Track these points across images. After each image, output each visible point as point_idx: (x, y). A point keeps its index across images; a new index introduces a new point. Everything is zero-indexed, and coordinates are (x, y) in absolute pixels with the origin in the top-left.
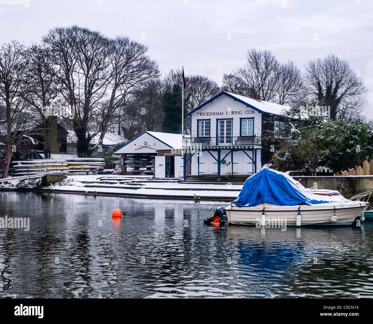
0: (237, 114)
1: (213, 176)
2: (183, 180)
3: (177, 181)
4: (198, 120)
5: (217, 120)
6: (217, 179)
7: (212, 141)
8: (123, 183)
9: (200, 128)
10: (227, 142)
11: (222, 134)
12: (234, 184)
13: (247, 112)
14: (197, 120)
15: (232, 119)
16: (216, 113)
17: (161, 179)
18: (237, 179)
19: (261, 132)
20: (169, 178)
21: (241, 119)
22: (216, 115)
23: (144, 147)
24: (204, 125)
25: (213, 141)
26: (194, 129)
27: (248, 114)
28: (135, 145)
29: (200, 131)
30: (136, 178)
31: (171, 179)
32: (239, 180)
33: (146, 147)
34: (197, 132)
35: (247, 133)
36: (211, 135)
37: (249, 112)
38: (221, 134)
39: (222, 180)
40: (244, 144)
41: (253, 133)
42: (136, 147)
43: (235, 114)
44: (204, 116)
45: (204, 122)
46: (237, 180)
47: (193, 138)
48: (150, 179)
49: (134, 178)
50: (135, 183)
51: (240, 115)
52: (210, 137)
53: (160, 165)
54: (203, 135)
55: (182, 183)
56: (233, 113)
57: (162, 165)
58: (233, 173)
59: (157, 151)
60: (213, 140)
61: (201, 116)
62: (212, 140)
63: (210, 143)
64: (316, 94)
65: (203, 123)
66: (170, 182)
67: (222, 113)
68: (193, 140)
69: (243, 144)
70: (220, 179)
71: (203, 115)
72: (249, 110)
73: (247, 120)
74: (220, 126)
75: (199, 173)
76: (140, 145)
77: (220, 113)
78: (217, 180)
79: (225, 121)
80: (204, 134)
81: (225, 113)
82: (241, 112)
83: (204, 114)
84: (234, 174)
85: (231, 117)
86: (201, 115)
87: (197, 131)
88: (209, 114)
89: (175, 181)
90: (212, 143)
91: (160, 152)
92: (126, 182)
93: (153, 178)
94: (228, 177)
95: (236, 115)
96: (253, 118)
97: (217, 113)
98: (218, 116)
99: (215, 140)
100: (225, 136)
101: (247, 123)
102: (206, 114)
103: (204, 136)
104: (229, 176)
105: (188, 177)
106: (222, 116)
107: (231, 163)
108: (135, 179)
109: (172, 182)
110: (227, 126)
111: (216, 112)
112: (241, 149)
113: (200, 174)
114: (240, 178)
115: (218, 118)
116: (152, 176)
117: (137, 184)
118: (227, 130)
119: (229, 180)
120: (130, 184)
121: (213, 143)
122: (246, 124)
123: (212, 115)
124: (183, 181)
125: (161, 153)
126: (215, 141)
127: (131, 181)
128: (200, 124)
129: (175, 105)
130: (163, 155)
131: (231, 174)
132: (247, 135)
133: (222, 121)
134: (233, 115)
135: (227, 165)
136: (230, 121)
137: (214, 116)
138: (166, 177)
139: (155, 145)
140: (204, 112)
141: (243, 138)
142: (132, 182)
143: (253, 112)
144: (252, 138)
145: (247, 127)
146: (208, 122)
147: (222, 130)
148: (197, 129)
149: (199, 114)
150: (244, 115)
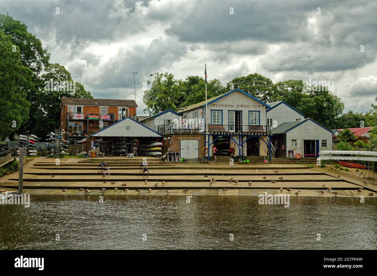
0: (246, 107)
5: (229, 111)
9: (213, 117)
13: (254, 106)
14: (211, 110)
15: (242, 111)
16: (227, 105)
21: (249, 111)
27: (254, 108)
29: (213, 120)
34: (210, 120)
36: (223, 123)
41: (260, 124)
43: (244, 107)
44: (217, 107)
51: (248, 108)
54: (215, 123)
56: (242, 107)
65: (215, 113)
67: (233, 106)
72: (256, 105)
73: (254, 112)
77: (231, 105)
81: (235, 106)
82: (249, 106)
96: (259, 111)
97: (229, 105)
101: (253, 115)
102: (219, 105)
106: (233, 108)
115: (229, 109)
123: (224, 106)
128: (213, 114)
132: (254, 124)
133: (232, 112)
137: (226, 108)
143: (259, 107)
144: (259, 127)
149: (213, 106)
150: (251, 108)
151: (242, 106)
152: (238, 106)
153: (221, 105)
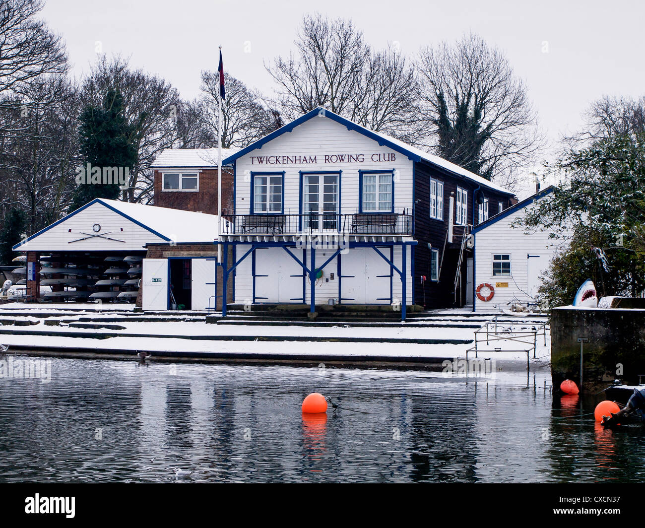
0: (353, 160)
1: (294, 307)
2: (221, 315)
3: (204, 318)
4: (253, 174)
5: (302, 174)
6: (308, 314)
7: (287, 224)
8: (57, 323)
9: (258, 192)
10: (327, 225)
11: (313, 207)
12: (352, 326)
13: (376, 158)
14: (251, 173)
15: (340, 172)
16: (298, 158)
17: (159, 314)
18: (355, 314)
19: (412, 204)
20: (177, 311)
21: (361, 173)
22: (298, 162)
23: (94, 236)
24: (268, 185)
25: (291, 224)
26: (243, 196)
27: (378, 163)
28: (70, 231)
29: (258, 201)
30: (87, 310)
31: (185, 314)
32: (362, 316)
33: (98, 236)
34: (249, 203)
35: (377, 206)
36: (285, 210)
37: (382, 156)
38: (311, 209)
39: (319, 315)
40: (369, 232)
41: (393, 208)
42: (71, 237)
43: (346, 160)
44: (269, 165)
45: (268, 177)
46: (357, 316)
47: (241, 217)
48: (128, 313)
49: (81, 310)
50: (91, 323)
51: (358, 163)
52: (283, 215)
53: (155, 280)
54: (264, 208)
55: (219, 324)
56: (342, 160)
57: (159, 280)
58: (340, 299)
59: (146, 247)
60: (291, 221)
61: (261, 165)
62: (287, 221)
63: (284, 228)
64: (435, 122)
65: (264, 181)
66: (183, 320)
67: (313, 158)
68: (240, 221)
69: (366, 232)
70: (315, 314)
71: (265, 162)
72: (381, 153)
73: (377, 175)
74: (307, 189)
75: (254, 298)
76: (83, 232)
77: (308, 158)
78: (306, 315)
79: (321, 178)
80: (268, 206)
82: (361, 158)
83: (268, 161)
84: (343, 302)
85: (338, 169)
86: (261, 162)
87: (249, 199)
88: (281, 159)
89: (194, 317)
90: (288, 228)
91: (153, 248)
92: (65, 321)
93: (135, 310)
94: (332, 309)
95: (349, 164)
96: (391, 172)
97: (302, 158)
98: (305, 164)
99: (295, 221)
100: (321, 211)
101: (376, 183)
102: (273, 160)
103: (268, 211)
104: (335, 306)
105: (230, 307)
106: (314, 164)
107: (336, 277)
108: (83, 312)
109: (190, 320)
110: (327, 189)
111: (298, 155)
112: (370, 244)
113: (257, 301)
114: (362, 311)
115: (303, 170)
116: (131, 307)
117: (100, 327)
118: (326, 198)
119: (336, 316)
120: (79, 326)
121: (291, 228)
122: (374, 186)
123: (289, 162)
124: (219, 318)
125: (156, 250)
126: (295, 225)
127: (77, 318)
128: (258, 183)
129: (112, 137)
130: (161, 257)
131: (337, 303)
132: (377, 211)
133: (313, 176)
134: (342, 164)
135: (327, 280)
136: (333, 177)
137: (294, 165)
138: (170, 308)
139: (122, 233)
140: (269, 156)
141: (366, 217)
142: (81, 320)
143: (392, 157)
144: (390, 218)
145: (377, 193)
146: (279, 178)
147: (313, 198)
148: (249, 195)
149: (256, 161)
150: (368, 164)
151: (341, 158)
152: (327, 159)
153: (281, 158)
